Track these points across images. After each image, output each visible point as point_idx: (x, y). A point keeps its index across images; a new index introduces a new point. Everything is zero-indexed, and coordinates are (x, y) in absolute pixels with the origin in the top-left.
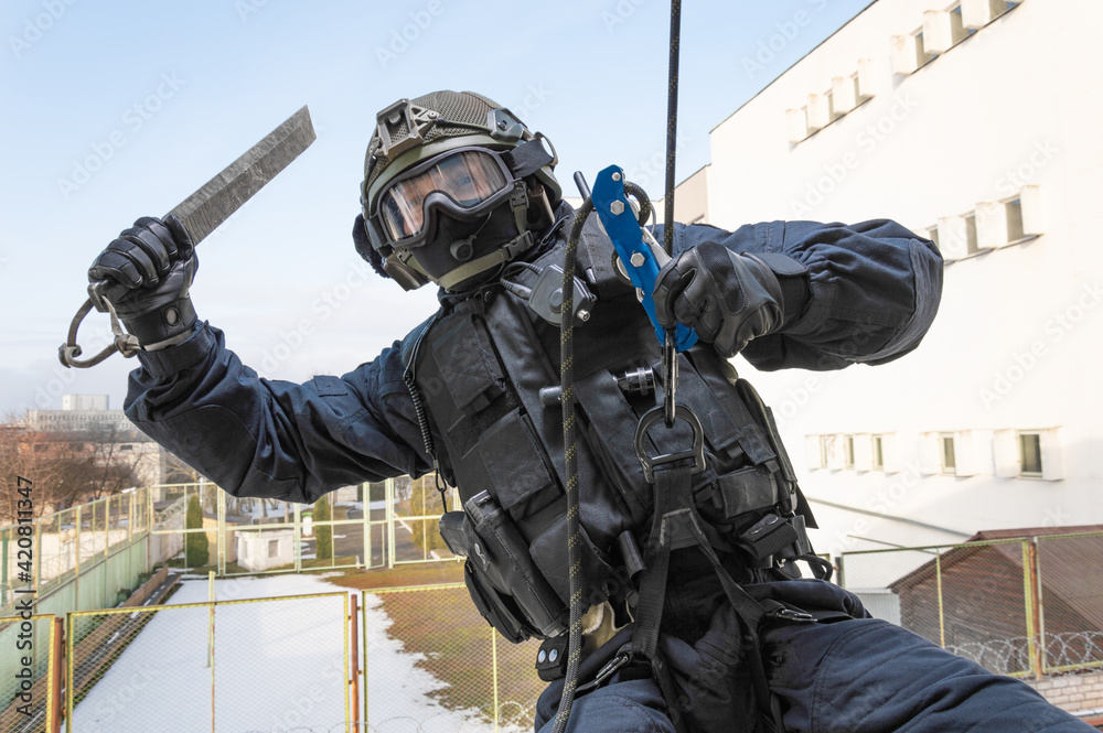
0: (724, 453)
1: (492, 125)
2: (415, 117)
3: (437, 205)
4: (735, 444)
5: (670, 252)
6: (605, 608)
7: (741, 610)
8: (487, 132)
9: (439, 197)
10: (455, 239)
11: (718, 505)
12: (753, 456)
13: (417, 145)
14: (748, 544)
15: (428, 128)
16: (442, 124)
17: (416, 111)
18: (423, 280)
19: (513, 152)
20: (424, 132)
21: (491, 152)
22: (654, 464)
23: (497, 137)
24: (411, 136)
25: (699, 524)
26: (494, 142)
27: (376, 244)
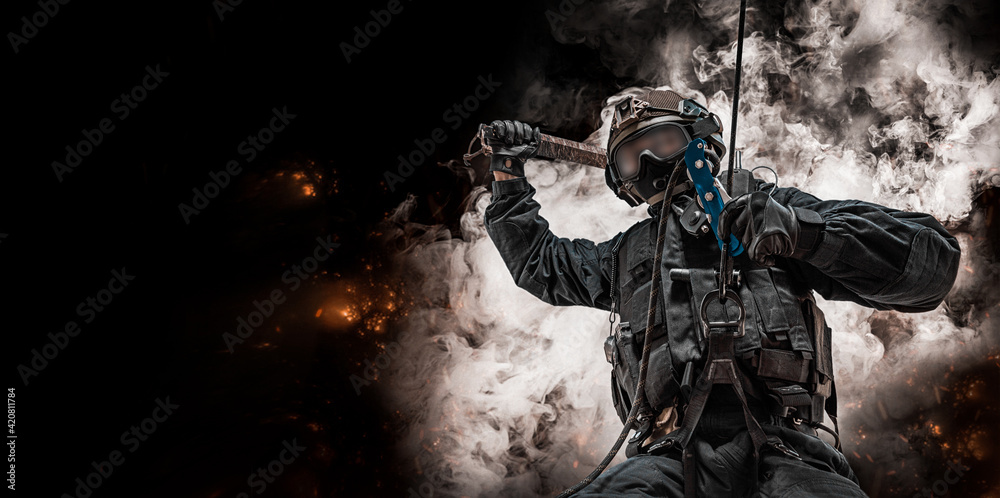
0: (772, 335)
1: (681, 108)
2: (636, 106)
3: (646, 155)
4: (785, 333)
5: (730, 193)
6: (673, 412)
7: (753, 435)
8: (677, 114)
9: (647, 152)
10: (655, 178)
11: (754, 364)
12: (795, 345)
13: (635, 122)
14: (777, 395)
15: (643, 111)
16: (650, 110)
17: (636, 102)
18: (641, 202)
19: (693, 125)
20: (639, 114)
21: (679, 125)
22: (711, 327)
23: (683, 116)
24: (632, 117)
25: (736, 371)
26: (679, 119)
27: (614, 180)
